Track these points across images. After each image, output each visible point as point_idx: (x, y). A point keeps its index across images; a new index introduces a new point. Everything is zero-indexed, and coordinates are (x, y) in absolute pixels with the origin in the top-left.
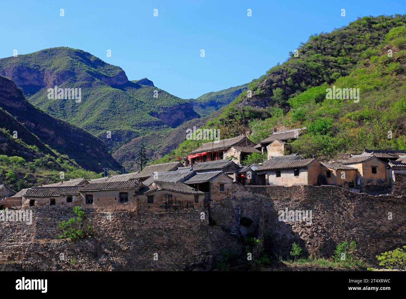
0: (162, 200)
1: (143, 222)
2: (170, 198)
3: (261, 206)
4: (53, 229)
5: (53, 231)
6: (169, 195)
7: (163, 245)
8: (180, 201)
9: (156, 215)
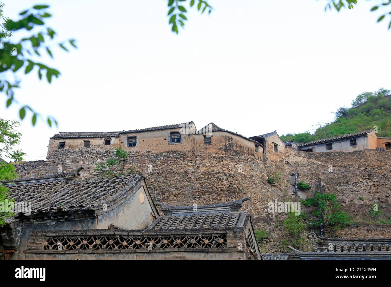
0: (221, 142)
1: (200, 164)
2: (230, 141)
3: (318, 173)
4: (86, 173)
5: (85, 175)
6: (229, 137)
7: (224, 191)
8: (241, 146)
9: (215, 157)
